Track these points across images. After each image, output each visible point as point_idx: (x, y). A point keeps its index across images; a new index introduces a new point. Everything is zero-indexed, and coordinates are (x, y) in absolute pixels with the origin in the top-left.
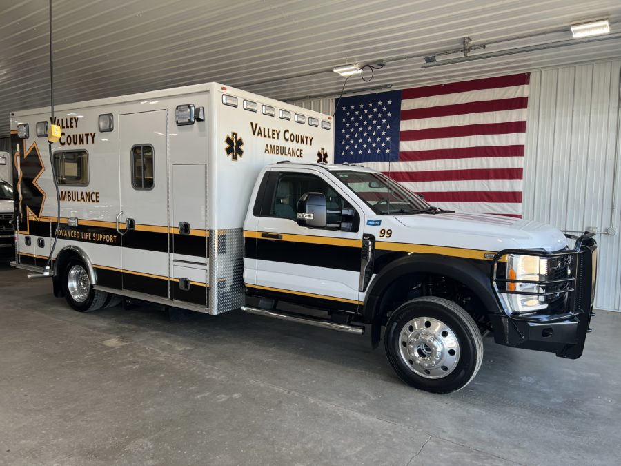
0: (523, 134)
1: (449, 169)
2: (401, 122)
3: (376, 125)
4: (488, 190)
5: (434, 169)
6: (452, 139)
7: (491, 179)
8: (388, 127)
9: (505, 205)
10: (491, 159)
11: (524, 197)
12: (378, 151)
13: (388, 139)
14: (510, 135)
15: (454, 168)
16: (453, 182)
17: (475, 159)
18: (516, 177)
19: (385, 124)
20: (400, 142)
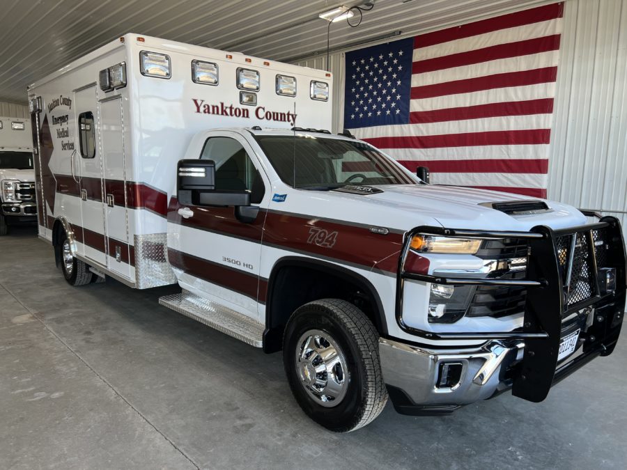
0: (553, 84)
1: (463, 131)
2: (412, 75)
3: (387, 81)
4: (507, 158)
5: (446, 133)
6: (468, 94)
7: (511, 144)
8: (399, 83)
9: (527, 176)
10: (512, 118)
11: (551, 167)
13: (398, 97)
14: (537, 86)
15: (469, 131)
17: (493, 118)
18: (541, 140)
19: (396, 80)
20: (411, 100)
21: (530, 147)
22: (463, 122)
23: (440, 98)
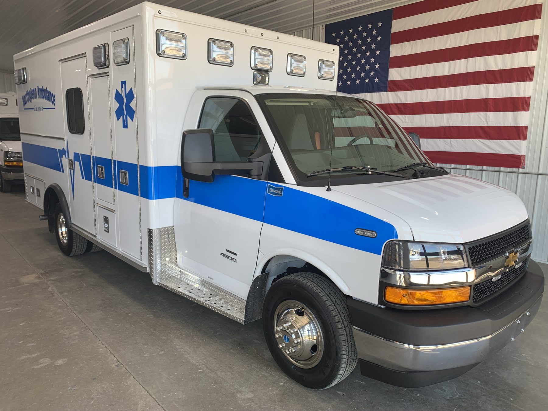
0: (534, 53)
1: (441, 99)
2: (391, 45)
3: (366, 51)
4: (486, 125)
5: (425, 100)
6: (447, 64)
7: (490, 111)
8: (378, 52)
9: (504, 142)
10: (491, 86)
11: (530, 133)
12: (367, 81)
13: (377, 66)
14: (516, 54)
15: (447, 99)
16: (445, 114)
17: (472, 87)
18: (521, 108)
19: (375, 50)
20: (389, 69)
21: (510, 114)
22: (441, 90)
23: (418, 67)
